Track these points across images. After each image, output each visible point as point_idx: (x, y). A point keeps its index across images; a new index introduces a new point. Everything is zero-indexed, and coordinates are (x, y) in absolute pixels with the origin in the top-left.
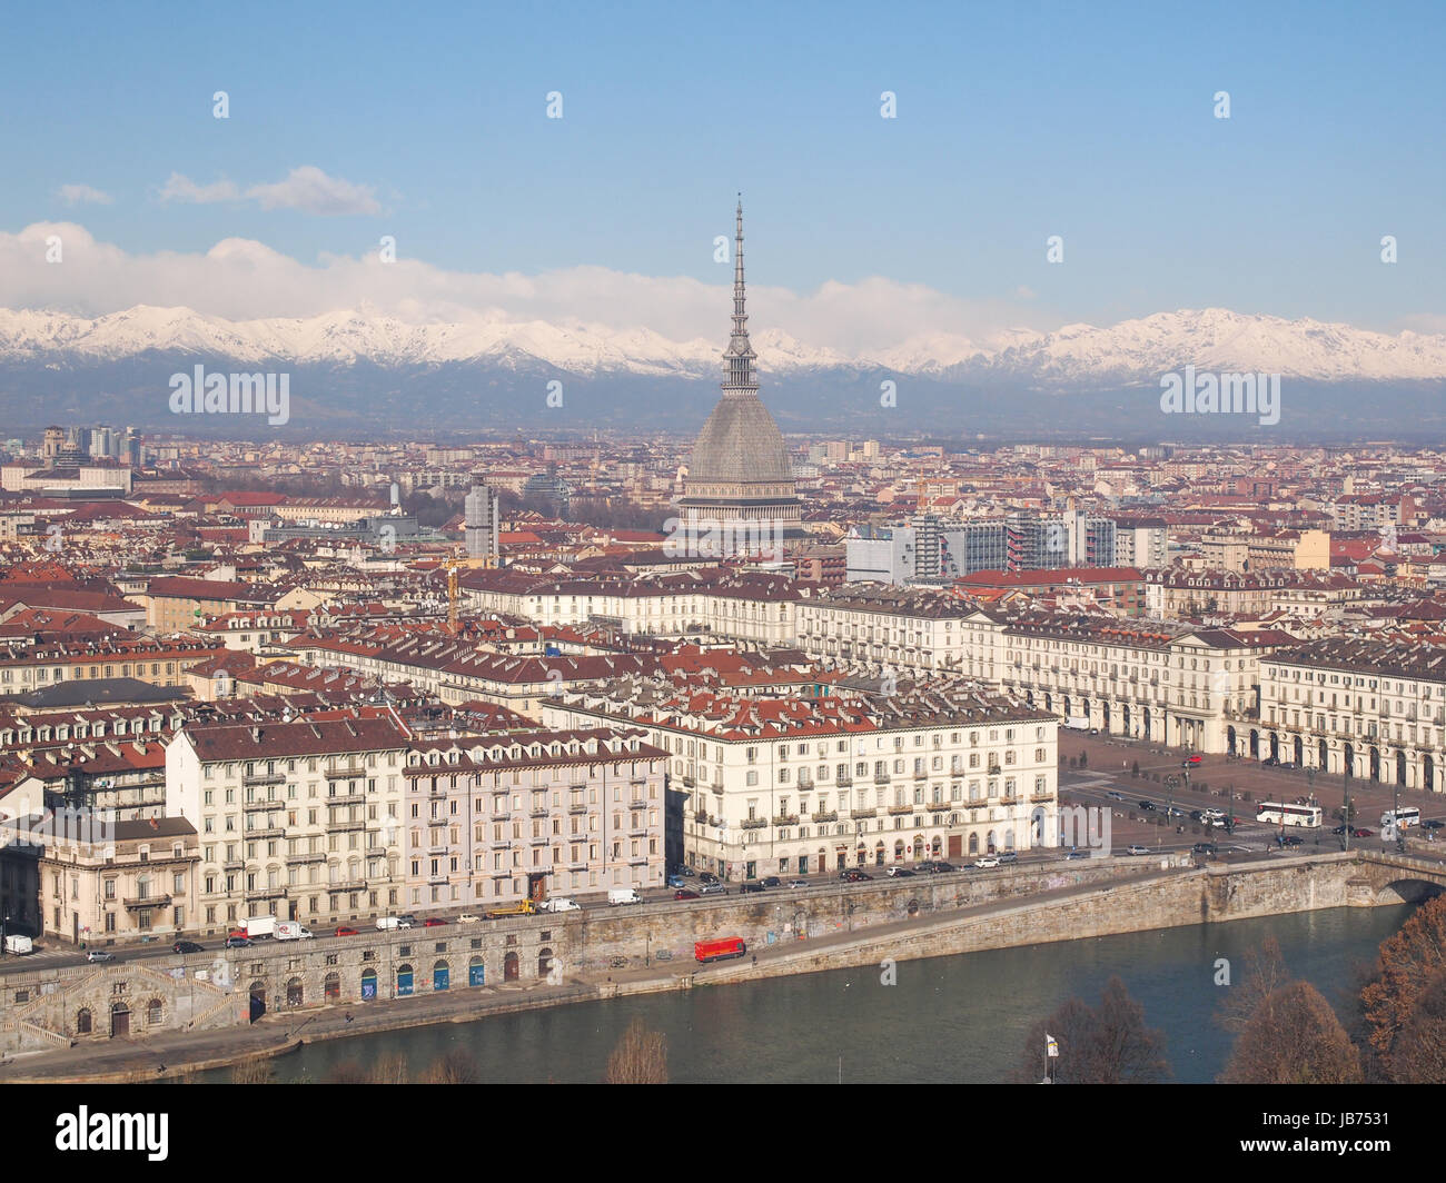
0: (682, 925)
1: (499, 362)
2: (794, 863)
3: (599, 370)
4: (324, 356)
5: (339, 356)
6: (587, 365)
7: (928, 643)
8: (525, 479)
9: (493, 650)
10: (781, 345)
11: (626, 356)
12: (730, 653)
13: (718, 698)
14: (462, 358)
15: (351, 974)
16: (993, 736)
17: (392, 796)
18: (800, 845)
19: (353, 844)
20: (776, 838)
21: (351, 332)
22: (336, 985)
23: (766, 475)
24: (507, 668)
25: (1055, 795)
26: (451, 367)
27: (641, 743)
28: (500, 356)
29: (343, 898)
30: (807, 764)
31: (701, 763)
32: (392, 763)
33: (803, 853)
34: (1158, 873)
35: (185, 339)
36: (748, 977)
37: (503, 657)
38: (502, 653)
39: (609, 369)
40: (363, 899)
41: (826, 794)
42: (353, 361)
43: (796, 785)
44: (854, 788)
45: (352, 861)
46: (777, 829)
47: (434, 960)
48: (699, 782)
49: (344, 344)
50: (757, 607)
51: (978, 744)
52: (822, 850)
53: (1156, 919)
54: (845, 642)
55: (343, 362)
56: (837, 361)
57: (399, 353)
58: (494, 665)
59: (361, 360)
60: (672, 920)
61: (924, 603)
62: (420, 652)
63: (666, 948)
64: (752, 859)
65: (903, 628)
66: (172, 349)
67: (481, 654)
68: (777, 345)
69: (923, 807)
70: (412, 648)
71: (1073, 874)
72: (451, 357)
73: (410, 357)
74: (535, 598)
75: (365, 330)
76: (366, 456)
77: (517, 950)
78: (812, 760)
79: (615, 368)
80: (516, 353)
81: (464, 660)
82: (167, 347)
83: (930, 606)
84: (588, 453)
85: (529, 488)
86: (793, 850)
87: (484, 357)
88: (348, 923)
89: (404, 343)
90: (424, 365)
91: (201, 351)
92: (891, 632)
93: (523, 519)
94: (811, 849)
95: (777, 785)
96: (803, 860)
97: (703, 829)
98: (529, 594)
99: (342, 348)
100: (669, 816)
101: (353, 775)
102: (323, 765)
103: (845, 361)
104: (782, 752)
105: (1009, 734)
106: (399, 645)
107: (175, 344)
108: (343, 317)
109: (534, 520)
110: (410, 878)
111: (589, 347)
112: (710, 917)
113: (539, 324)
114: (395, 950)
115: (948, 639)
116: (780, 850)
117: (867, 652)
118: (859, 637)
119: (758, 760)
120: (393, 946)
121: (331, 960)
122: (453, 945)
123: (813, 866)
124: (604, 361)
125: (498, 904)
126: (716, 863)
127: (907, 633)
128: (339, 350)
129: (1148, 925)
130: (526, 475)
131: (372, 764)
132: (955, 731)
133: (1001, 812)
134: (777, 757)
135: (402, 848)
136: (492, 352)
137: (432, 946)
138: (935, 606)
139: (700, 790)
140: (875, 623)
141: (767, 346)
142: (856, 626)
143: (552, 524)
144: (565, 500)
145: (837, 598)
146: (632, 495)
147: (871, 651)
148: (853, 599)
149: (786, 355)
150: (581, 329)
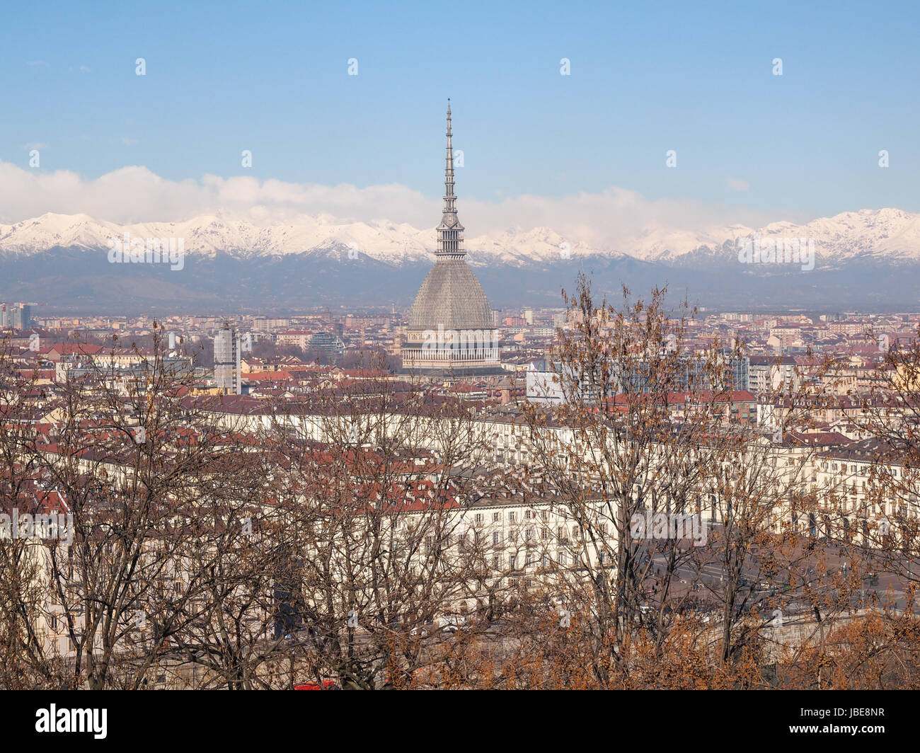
1: (328, 255)
3: (405, 260)
4: (191, 251)
5: (204, 251)
6: (396, 257)
8: (309, 337)
10: (548, 240)
11: (426, 249)
12: (367, 450)
14: (299, 251)
21: (212, 232)
26: (290, 258)
28: (329, 250)
35: (83, 239)
39: (412, 259)
42: (214, 255)
49: (207, 242)
55: (206, 256)
56: (593, 252)
57: (249, 249)
59: (222, 255)
66: (73, 246)
68: (545, 240)
72: (291, 251)
73: (258, 251)
74: (256, 418)
75: (223, 231)
76: (207, 325)
79: (418, 258)
80: (341, 247)
82: (70, 245)
87: (316, 251)
89: (253, 241)
90: (269, 257)
91: (96, 248)
93: (285, 363)
98: (253, 414)
99: (206, 245)
103: (598, 252)
107: (76, 243)
108: (205, 221)
109: (293, 363)
111: (398, 242)
113: (361, 225)
124: (409, 253)
128: (203, 247)
130: (310, 333)
136: (322, 247)
141: (539, 241)
142: (508, 436)
143: (307, 366)
144: (341, 352)
145: (493, 414)
146: (394, 348)
147: (519, 456)
148: (505, 414)
149: (552, 247)
150: (392, 229)
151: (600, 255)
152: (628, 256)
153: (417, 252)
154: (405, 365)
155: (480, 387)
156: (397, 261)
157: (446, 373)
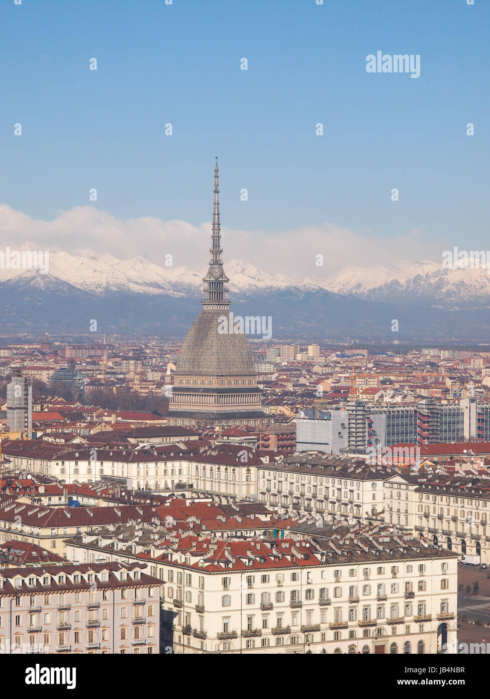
1: (32, 283)
3: (107, 289)
6: (99, 286)
7: (358, 499)
8: (51, 372)
9: (29, 502)
10: (245, 272)
11: (128, 279)
12: (209, 505)
13: (200, 539)
14: (3, 279)
16: (409, 569)
20: (244, 647)
23: (235, 370)
24: (40, 516)
25: (455, 614)
27: (142, 574)
28: (33, 278)
30: (268, 590)
31: (187, 589)
37: (36, 507)
38: (35, 504)
39: (114, 289)
41: (283, 613)
43: (259, 606)
44: (304, 608)
46: (244, 640)
48: (186, 604)
50: (229, 471)
51: (398, 575)
54: (295, 497)
56: (288, 284)
58: (30, 513)
61: (356, 468)
65: (339, 487)
67: (22, 504)
68: (242, 272)
69: (355, 623)
74: (60, 463)
78: (271, 587)
79: (119, 288)
80: (44, 276)
81: (6, 510)
83: (360, 470)
84: (99, 352)
85: (54, 379)
87: (20, 279)
92: (331, 490)
93: (50, 402)
95: (245, 606)
97: (189, 639)
98: (56, 459)
100: (164, 629)
103: (294, 284)
104: (249, 581)
105: (421, 568)
109: (59, 403)
111: (100, 272)
113: (64, 254)
115: (374, 495)
117: (312, 505)
118: (306, 493)
119: (231, 587)
124: (111, 283)
127: (343, 490)
130: (52, 369)
132: (380, 565)
133: (415, 627)
134: (245, 584)
136: (26, 275)
138: (364, 471)
139: (186, 610)
140: (319, 483)
141: (237, 273)
142: (304, 485)
143: (72, 406)
144: (82, 388)
145: (289, 464)
146: (133, 384)
147: (315, 505)
148: (302, 464)
149: (249, 279)
150: (94, 258)
151: (295, 288)
152: (322, 289)
153: (119, 281)
154: (172, 408)
155: (249, 431)
156: (100, 289)
157: (212, 416)
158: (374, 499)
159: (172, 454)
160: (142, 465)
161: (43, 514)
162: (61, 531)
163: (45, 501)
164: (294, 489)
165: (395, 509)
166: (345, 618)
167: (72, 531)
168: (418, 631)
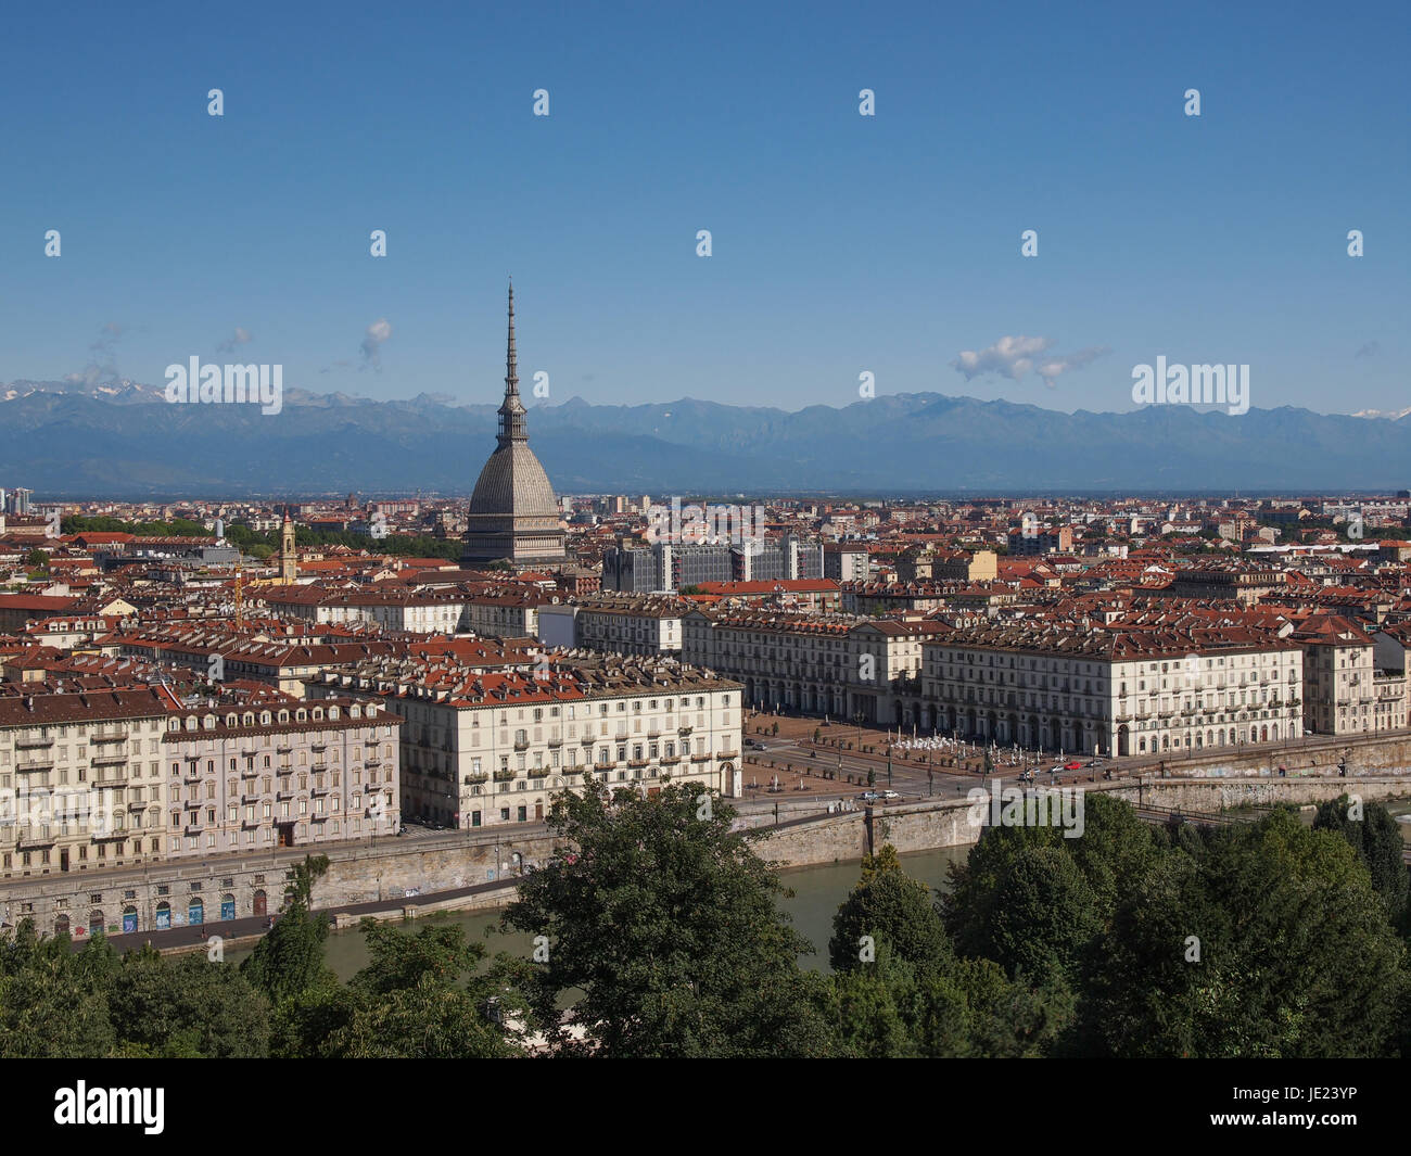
0: (412, 865)
2: (514, 813)
7: (653, 638)
9: (266, 640)
12: (472, 641)
13: (451, 672)
15: (113, 911)
16: (685, 702)
17: (155, 757)
18: (519, 796)
19: (119, 799)
20: (497, 791)
22: (100, 921)
23: (534, 511)
24: (277, 654)
25: (740, 753)
27: (377, 709)
29: (110, 848)
30: (525, 728)
31: (433, 727)
32: (155, 728)
33: (522, 804)
34: (827, 815)
36: (468, 908)
37: (273, 645)
38: (273, 642)
40: (129, 847)
41: (541, 752)
43: (512, 744)
44: (565, 747)
45: (118, 815)
46: (497, 784)
47: (189, 898)
48: (432, 744)
51: (673, 709)
52: (539, 800)
53: (822, 854)
58: (266, 652)
60: (403, 860)
61: (651, 605)
62: (205, 644)
63: (398, 885)
64: (477, 809)
65: (633, 626)
67: (259, 643)
69: (624, 763)
70: (198, 641)
71: (755, 818)
74: (327, 609)
77: (265, 888)
81: (242, 649)
83: (655, 607)
86: (513, 801)
88: (114, 868)
92: (624, 630)
94: (530, 800)
95: (498, 745)
96: (523, 810)
97: (436, 784)
98: (322, 605)
100: (411, 776)
101: (119, 741)
102: (91, 730)
104: (503, 718)
105: (701, 700)
106: (188, 639)
110: (171, 830)
112: (437, 857)
114: (153, 889)
115: (670, 634)
116: (501, 801)
118: (598, 635)
119: (481, 724)
120: (151, 888)
121: (97, 898)
122: (206, 884)
123: (531, 814)
125: (251, 850)
126: (446, 813)
127: (637, 630)
129: (816, 860)
131: (137, 729)
132: (654, 698)
133: (694, 768)
134: (498, 722)
135: (163, 803)
137: (186, 886)
138: (660, 608)
139: (433, 751)
158: (670, 638)
159: (452, 597)
160: (417, 609)
161: (280, 652)
162: (300, 671)
163: (294, 642)
164: (585, 630)
165: (693, 649)
166: (613, 756)
167: (313, 670)
168: (697, 772)
